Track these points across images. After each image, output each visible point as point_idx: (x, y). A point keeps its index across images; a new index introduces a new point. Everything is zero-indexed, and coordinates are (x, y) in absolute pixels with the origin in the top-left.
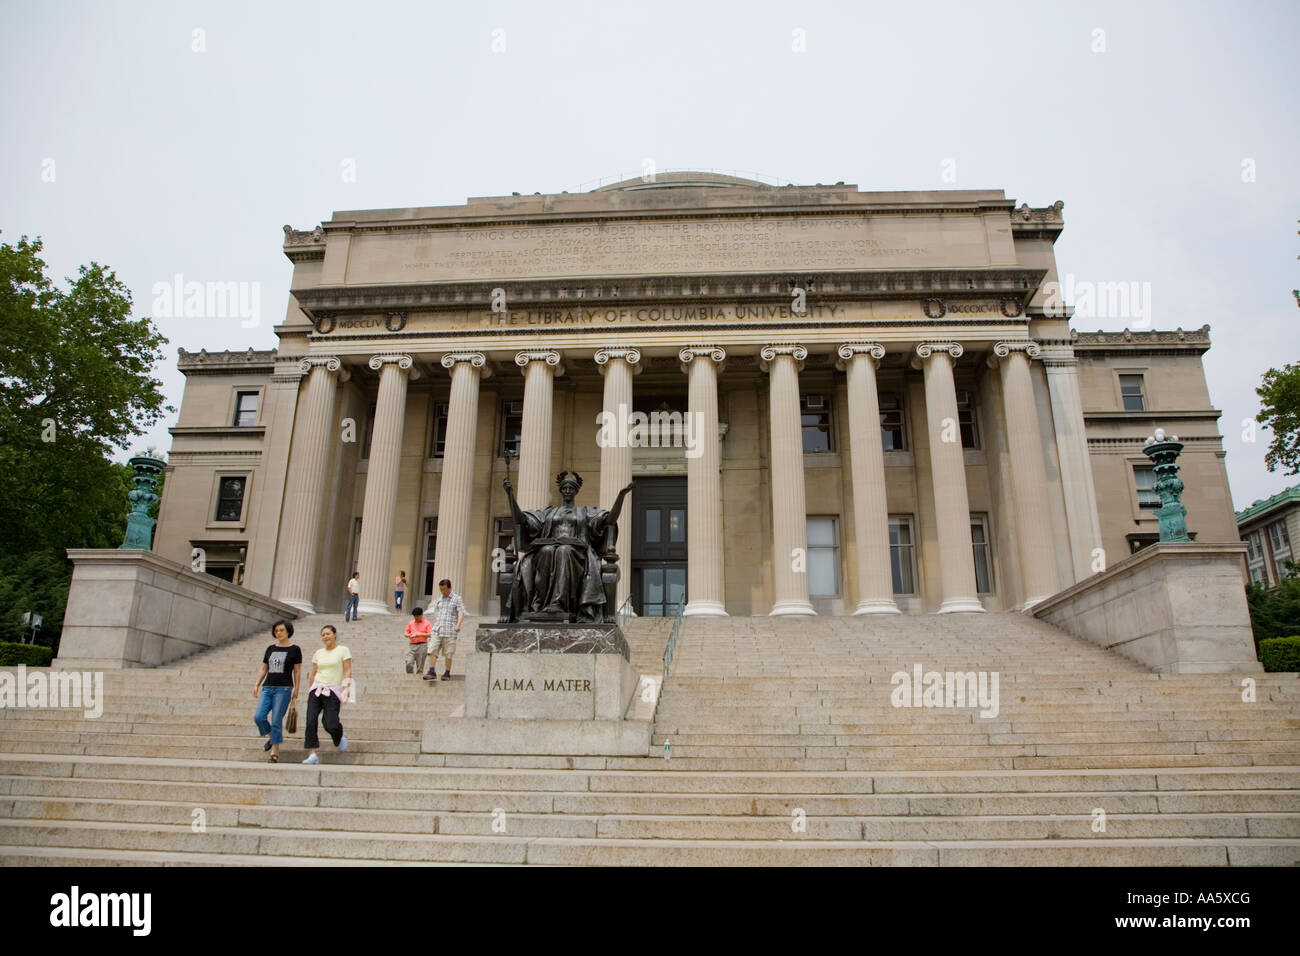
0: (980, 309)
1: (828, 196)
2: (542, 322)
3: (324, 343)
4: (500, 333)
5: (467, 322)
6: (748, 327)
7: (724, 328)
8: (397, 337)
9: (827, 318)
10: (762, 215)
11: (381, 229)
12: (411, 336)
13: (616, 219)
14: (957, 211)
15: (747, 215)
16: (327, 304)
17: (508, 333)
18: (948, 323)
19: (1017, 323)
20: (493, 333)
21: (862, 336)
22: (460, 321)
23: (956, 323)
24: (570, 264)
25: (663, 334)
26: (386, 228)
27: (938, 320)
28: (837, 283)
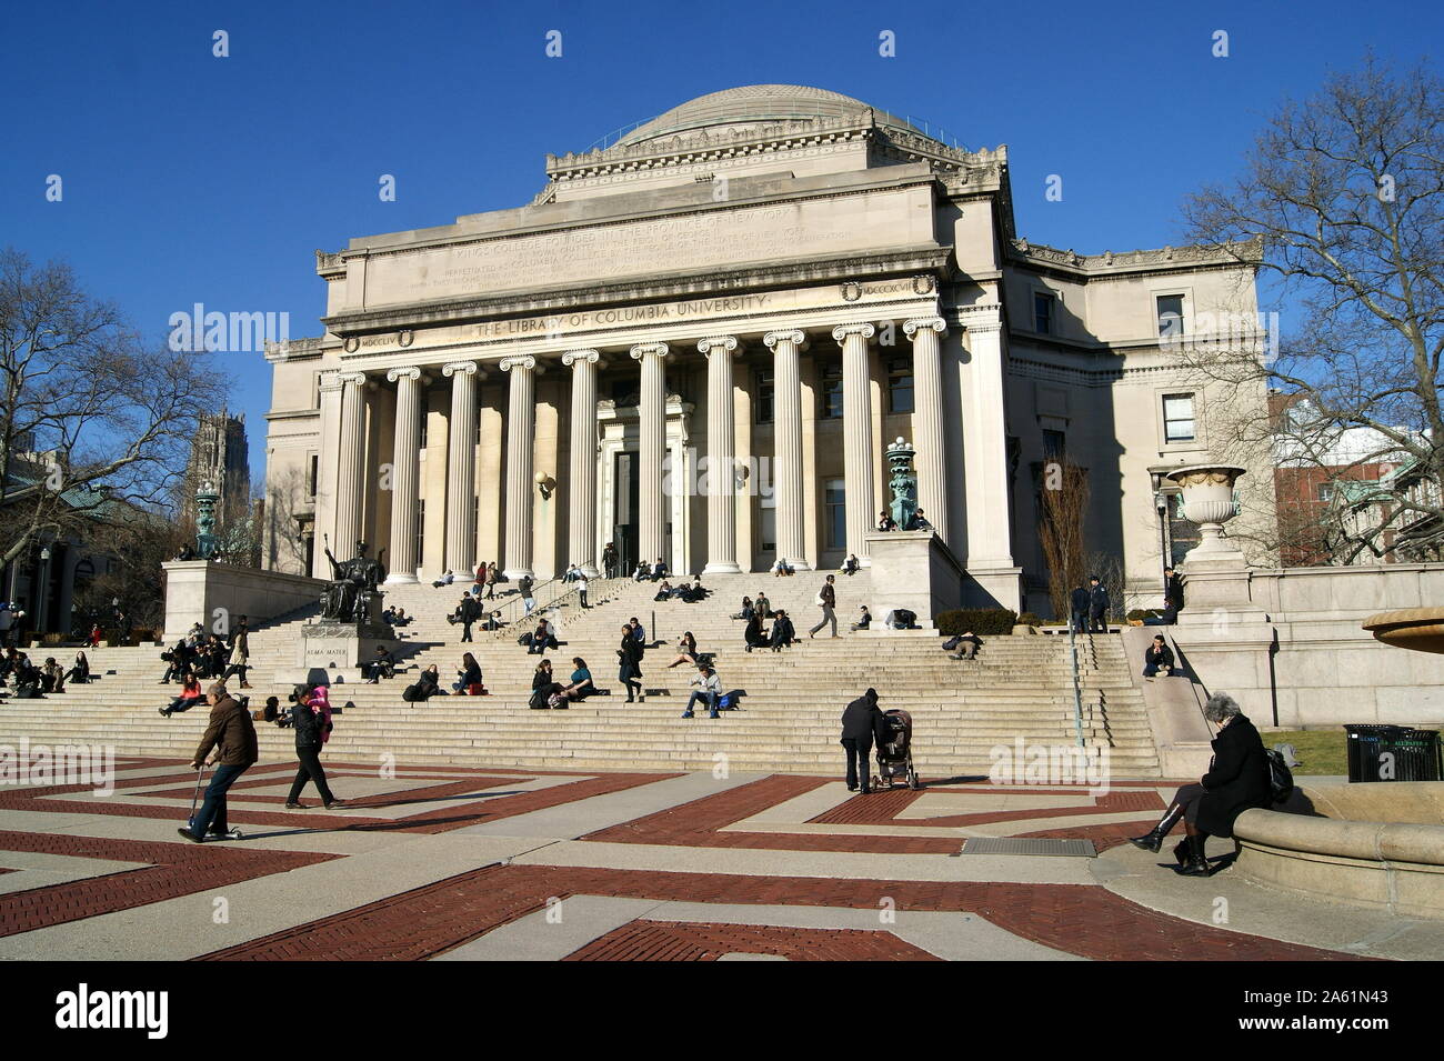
0: (893, 289)
1: (764, 185)
2: (520, 330)
3: (352, 361)
4: (487, 343)
5: (461, 334)
6: (687, 322)
7: (667, 324)
8: (407, 351)
9: (756, 309)
10: (703, 212)
11: (388, 253)
12: (418, 350)
13: (579, 227)
14: (881, 189)
15: (690, 213)
16: (350, 327)
17: (494, 342)
18: (862, 305)
19: (926, 299)
20: (481, 344)
21: (787, 323)
22: (456, 334)
23: (869, 305)
24: (542, 274)
25: (617, 334)
26: (392, 252)
27: (854, 303)
28: (761, 276)
